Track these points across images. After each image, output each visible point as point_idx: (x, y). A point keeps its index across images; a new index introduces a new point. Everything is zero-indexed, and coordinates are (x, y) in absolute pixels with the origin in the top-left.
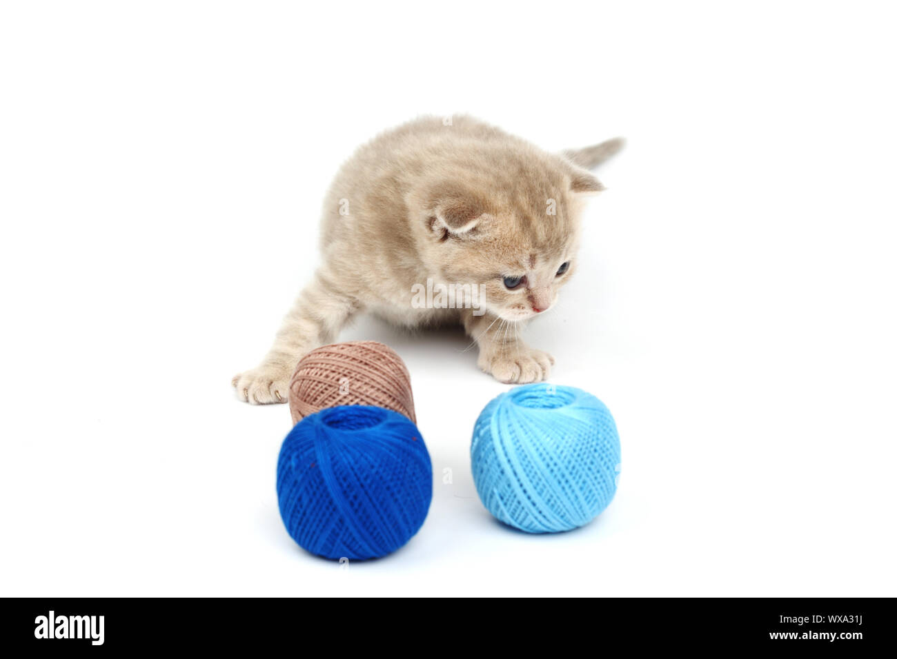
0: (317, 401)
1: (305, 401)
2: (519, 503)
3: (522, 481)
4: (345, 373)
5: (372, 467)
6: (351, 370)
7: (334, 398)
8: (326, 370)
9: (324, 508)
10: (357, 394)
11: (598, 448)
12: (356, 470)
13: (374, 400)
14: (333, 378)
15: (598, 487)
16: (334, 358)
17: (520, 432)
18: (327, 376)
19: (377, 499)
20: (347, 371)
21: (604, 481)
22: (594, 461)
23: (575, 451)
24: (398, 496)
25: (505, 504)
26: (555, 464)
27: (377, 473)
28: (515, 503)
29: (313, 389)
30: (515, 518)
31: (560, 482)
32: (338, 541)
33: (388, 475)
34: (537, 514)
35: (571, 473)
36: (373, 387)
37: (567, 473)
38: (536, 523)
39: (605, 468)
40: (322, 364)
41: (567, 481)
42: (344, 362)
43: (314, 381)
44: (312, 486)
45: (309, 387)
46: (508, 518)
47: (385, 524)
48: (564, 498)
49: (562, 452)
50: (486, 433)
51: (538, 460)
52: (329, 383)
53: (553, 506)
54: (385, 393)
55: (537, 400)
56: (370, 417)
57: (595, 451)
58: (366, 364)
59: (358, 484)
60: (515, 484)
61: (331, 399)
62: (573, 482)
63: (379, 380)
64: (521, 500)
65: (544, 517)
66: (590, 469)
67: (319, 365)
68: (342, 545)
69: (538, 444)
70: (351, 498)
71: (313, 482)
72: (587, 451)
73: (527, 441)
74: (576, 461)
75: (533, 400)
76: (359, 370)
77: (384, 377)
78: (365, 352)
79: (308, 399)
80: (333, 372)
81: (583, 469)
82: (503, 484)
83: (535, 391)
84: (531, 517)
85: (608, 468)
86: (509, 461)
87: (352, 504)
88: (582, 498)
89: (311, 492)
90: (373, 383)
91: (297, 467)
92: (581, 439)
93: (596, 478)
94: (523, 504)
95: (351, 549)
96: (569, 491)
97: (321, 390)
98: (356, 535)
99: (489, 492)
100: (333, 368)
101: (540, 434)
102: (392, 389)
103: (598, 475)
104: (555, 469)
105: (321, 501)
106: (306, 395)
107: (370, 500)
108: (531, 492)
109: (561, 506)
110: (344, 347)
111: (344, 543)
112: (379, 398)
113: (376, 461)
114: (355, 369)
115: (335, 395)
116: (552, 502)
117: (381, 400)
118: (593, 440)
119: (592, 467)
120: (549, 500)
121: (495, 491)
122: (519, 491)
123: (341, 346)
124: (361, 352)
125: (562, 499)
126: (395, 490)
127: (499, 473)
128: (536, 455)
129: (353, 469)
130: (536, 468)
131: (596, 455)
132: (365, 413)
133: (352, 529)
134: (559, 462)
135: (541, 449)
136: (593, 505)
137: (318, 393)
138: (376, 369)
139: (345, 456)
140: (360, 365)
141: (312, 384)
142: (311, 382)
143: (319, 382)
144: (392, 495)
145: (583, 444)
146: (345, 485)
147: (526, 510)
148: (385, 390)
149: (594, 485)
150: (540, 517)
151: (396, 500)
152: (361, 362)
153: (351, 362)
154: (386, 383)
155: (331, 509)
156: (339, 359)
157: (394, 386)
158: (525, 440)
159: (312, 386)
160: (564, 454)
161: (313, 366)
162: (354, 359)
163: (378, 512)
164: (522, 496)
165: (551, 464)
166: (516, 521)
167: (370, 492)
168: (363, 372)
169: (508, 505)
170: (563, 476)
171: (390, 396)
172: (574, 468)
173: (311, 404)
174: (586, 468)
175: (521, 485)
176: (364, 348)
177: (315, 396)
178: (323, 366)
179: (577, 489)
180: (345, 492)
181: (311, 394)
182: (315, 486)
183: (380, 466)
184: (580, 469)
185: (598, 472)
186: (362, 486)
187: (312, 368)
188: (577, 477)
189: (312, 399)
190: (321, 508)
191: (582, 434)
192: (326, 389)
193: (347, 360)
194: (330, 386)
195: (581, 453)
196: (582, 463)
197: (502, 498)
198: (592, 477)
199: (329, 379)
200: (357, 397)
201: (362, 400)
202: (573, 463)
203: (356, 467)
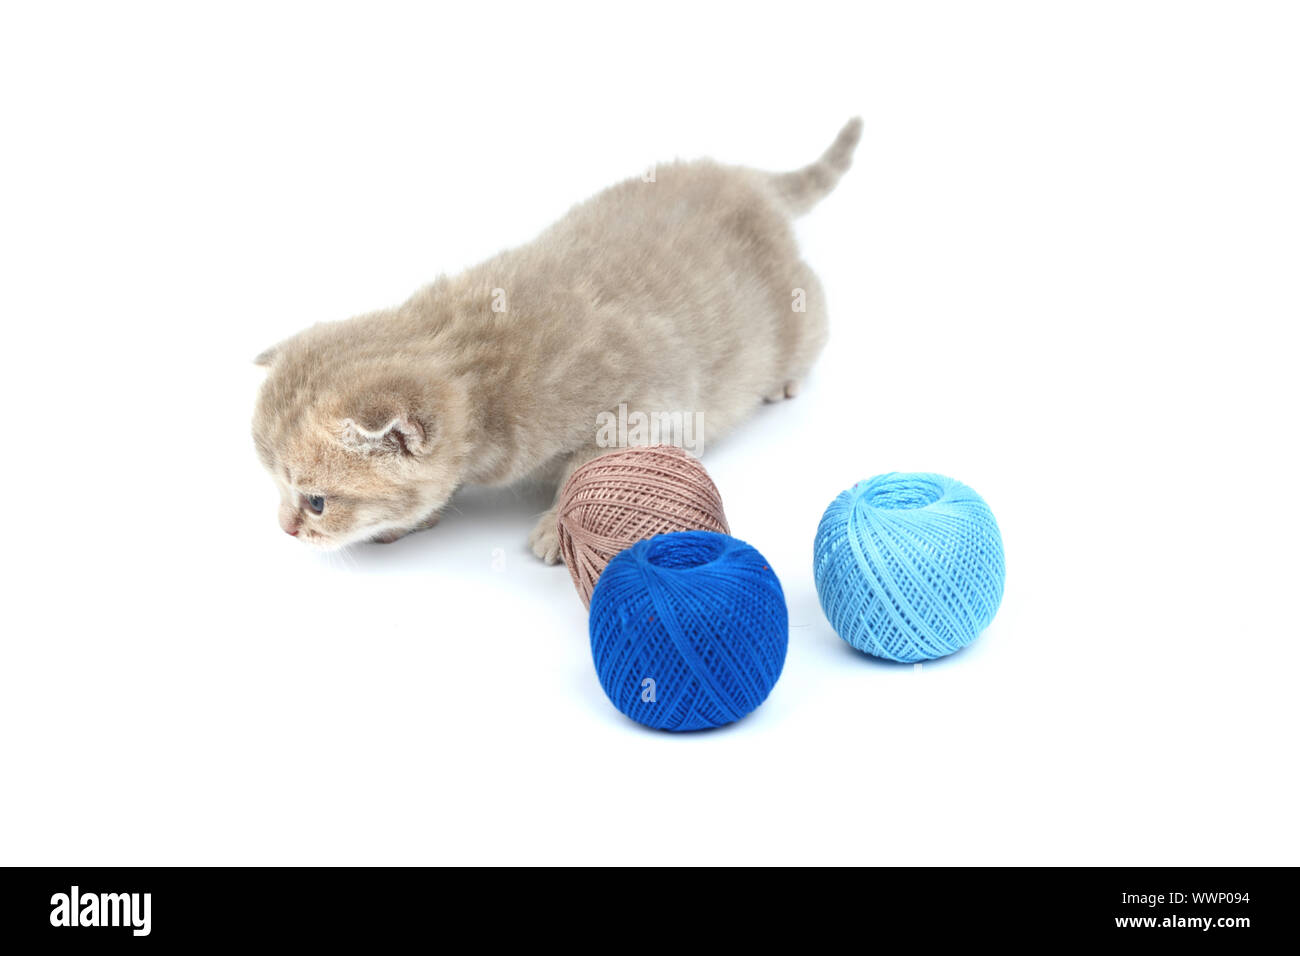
0: (613, 531)
1: (596, 532)
2: (895, 629)
3: (898, 602)
4: (643, 490)
5: (727, 612)
6: (650, 486)
7: (635, 524)
8: (617, 489)
9: (672, 671)
10: (664, 516)
11: (984, 549)
12: (708, 618)
13: (685, 520)
14: (629, 499)
15: (989, 596)
16: (623, 473)
17: (889, 541)
18: (620, 498)
19: (737, 652)
20: (645, 487)
21: (994, 588)
22: (982, 565)
23: (959, 557)
24: (760, 644)
25: (876, 633)
26: (938, 576)
27: (733, 619)
28: (890, 630)
29: (605, 516)
30: (889, 648)
31: (945, 598)
32: (692, 709)
33: (746, 618)
34: (917, 639)
35: (957, 585)
36: (681, 504)
37: (952, 585)
38: (917, 650)
39: (993, 572)
40: (610, 482)
41: (953, 595)
42: (638, 477)
43: (605, 505)
44: (652, 646)
45: (599, 514)
46: (879, 649)
47: (747, 679)
48: (951, 617)
49: (945, 561)
50: (842, 546)
51: (917, 574)
52: (626, 506)
53: (938, 628)
54: (696, 509)
55: (889, 495)
56: (697, 546)
57: (982, 552)
58: (666, 475)
59: (713, 635)
60: (889, 607)
61: (630, 525)
62: (960, 596)
63: (687, 494)
64: (897, 625)
65: (928, 642)
66: (978, 576)
67: (605, 485)
68: (696, 713)
69: (915, 553)
70: (706, 654)
71: (653, 641)
72: (973, 554)
73: (901, 551)
74: (963, 569)
75: (884, 496)
76: (659, 485)
77: (690, 489)
78: (659, 460)
79: (599, 530)
80: (627, 491)
81: (971, 578)
82: (873, 608)
83: (885, 484)
84: (910, 644)
85: (996, 571)
86: (879, 579)
87: (707, 662)
88: (971, 613)
89: (652, 654)
90: (680, 499)
91: (630, 624)
92: (965, 540)
93: (985, 586)
94: (900, 630)
95: (706, 718)
96: (957, 608)
97: (616, 516)
98: (713, 699)
99: (854, 620)
100: (626, 486)
101: (914, 541)
102: (703, 503)
103: (988, 582)
104: (939, 582)
105: (668, 663)
106: (596, 524)
107: (729, 653)
108: (910, 613)
109: (948, 627)
110: (630, 455)
111: (699, 711)
112: (691, 517)
113: (731, 604)
114: (653, 483)
115: (636, 521)
116: (937, 623)
117: (693, 519)
118: (978, 540)
119: (981, 573)
120: (933, 622)
121: (862, 617)
122: (895, 615)
123: (626, 456)
124: (655, 460)
125: (948, 618)
126: (756, 636)
127: (866, 596)
128: (913, 568)
129: (703, 617)
130: (915, 584)
131: (983, 557)
132: (690, 541)
133: (708, 692)
134: (942, 573)
135: (919, 559)
136: (982, 620)
137: (612, 521)
138: (680, 480)
139: (691, 602)
140: (658, 478)
141: (601, 510)
142: (599, 508)
143: (611, 506)
144: (754, 643)
145: (968, 547)
146: (697, 640)
147: (905, 636)
148: (696, 506)
149: (983, 595)
150: (922, 644)
151: (758, 649)
152: (659, 473)
153: (645, 475)
154: (695, 496)
155: (681, 672)
156: (630, 473)
157: (704, 499)
158: (898, 552)
159: (603, 513)
160: (948, 563)
161: (596, 486)
162: (648, 470)
163: (739, 667)
164: (898, 621)
165: (934, 576)
166: (890, 651)
167: (728, 643)
168: (665, 486)
169: (881, 634)
170: (949, 589)
171: (703, 513)
172: (960, 577)
173: (606, 535)
174: (974, 575)
175: (897, 608)
176: (655, 455)
177: (609, 525)
178: (611, 485)
179: (964, 602)
180: (697, 648)
181: (604, 523)
182: (657, 646)
183: (736, 609)
184: (968, 577)
185: (987, 578)
186: (718, 637)
187: (598, 489)
188: (965, 588)
189: (606, 529)
190: (667, 672)
191: (965, 534)
192: (623, 514)
193: (641, 474)
194: (626, 509)
195: (967, 558)
196: (970, 571)
197: (871, 626)
198: (982, 585)
199: (623, 501)
200: (664, 520)
201: (671, 522)
202: (959, 571)
203: (708, 615)
